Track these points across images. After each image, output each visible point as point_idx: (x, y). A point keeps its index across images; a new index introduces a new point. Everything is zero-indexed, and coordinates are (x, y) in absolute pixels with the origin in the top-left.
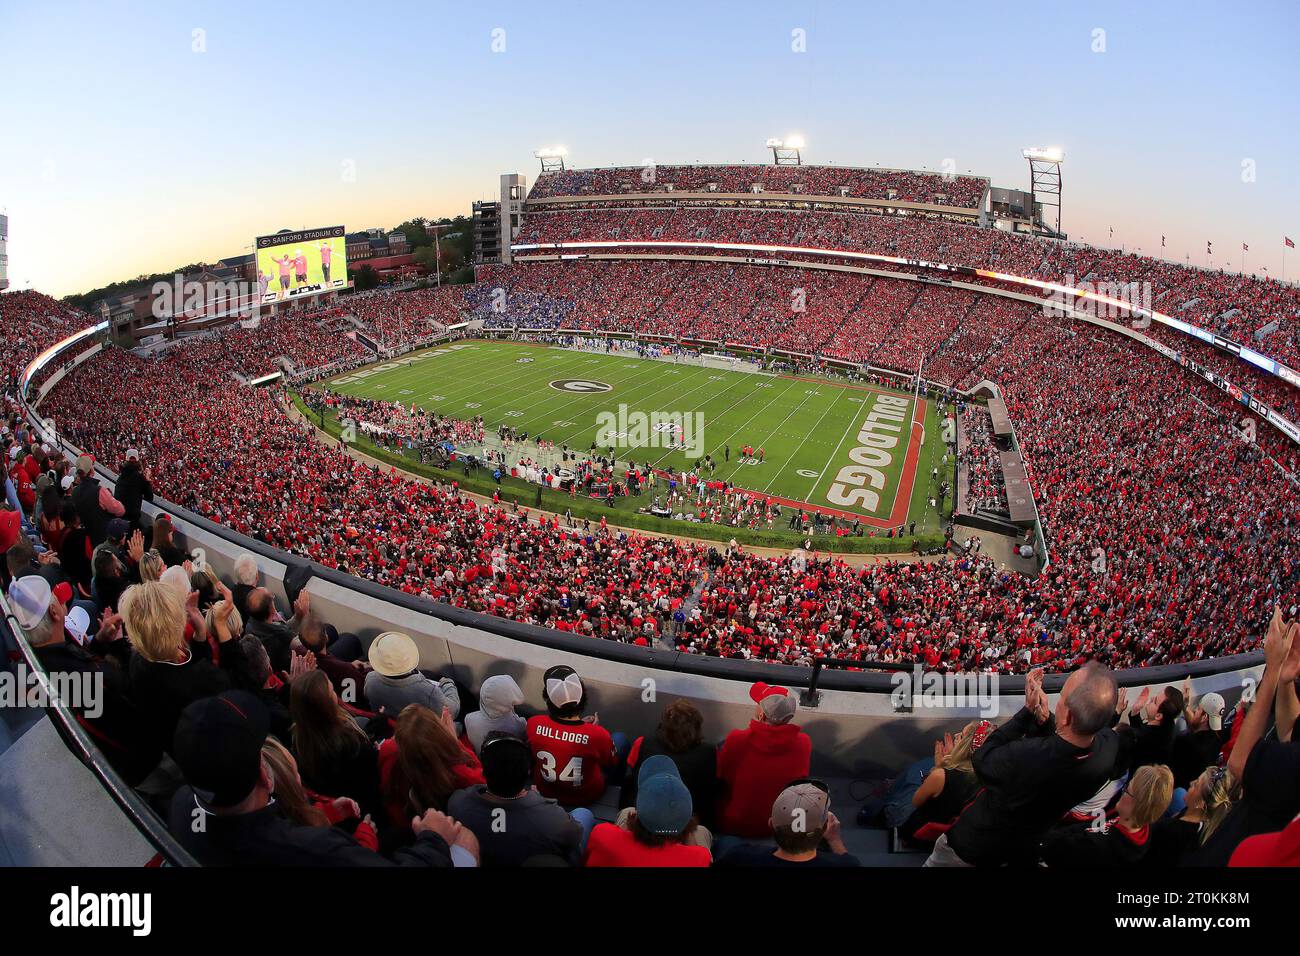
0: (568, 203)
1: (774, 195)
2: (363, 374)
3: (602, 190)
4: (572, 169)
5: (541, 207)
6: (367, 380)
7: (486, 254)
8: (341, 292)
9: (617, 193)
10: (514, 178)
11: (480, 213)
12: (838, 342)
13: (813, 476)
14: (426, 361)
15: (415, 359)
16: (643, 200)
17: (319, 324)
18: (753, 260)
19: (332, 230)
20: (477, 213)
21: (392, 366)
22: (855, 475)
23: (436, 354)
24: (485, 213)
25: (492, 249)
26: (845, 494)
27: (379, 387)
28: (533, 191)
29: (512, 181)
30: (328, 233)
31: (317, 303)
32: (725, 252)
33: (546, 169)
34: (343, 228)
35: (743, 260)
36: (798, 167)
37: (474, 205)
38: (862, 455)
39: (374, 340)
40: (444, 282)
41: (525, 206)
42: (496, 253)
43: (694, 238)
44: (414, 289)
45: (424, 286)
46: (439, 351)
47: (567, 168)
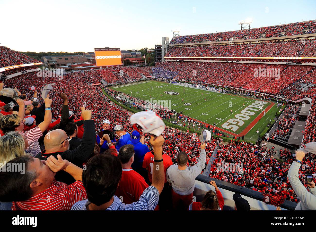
0: (180, 46)
1: (238, 41)
2: (122, 86)
3: (188, 42)
4: (182, 36)
5: (173, 47)
6: (122, 88)
7: (158, 59)
8: (120, 66)
9: (193, 43)
10: (165, 38)
11: (157, 48)
12: (248, 85)
13: (220, 120)
14: (139, 84)
15: (136, 84)
16: (200, 45)
17: (113, 73)
18: (228, 62)
19: (117, 49)
20: (156, 48)
21: (130, 85)
22: (234, 121)
23: (141, 83)
24: (158, 48)
25: (160, 58)
26: (228, 126)
27: (125, 89)
28: (171, 42)
29: (165, 39)
30: (116, 50)
31: (113, 68)
32: (220, 59)
33: (175, 36)
34: (120, 49)
35: (225, 61)
36: (248, 30)
37: (155, 45)
38: (239, 116)
39: (126, 78)
40: (147, 65)
41: (168, 46)
42: (161, 59)
43: (212, 55)
44: (139, 67)
45: (142, 66)
46: (143, 82)
47: (180, 36)
